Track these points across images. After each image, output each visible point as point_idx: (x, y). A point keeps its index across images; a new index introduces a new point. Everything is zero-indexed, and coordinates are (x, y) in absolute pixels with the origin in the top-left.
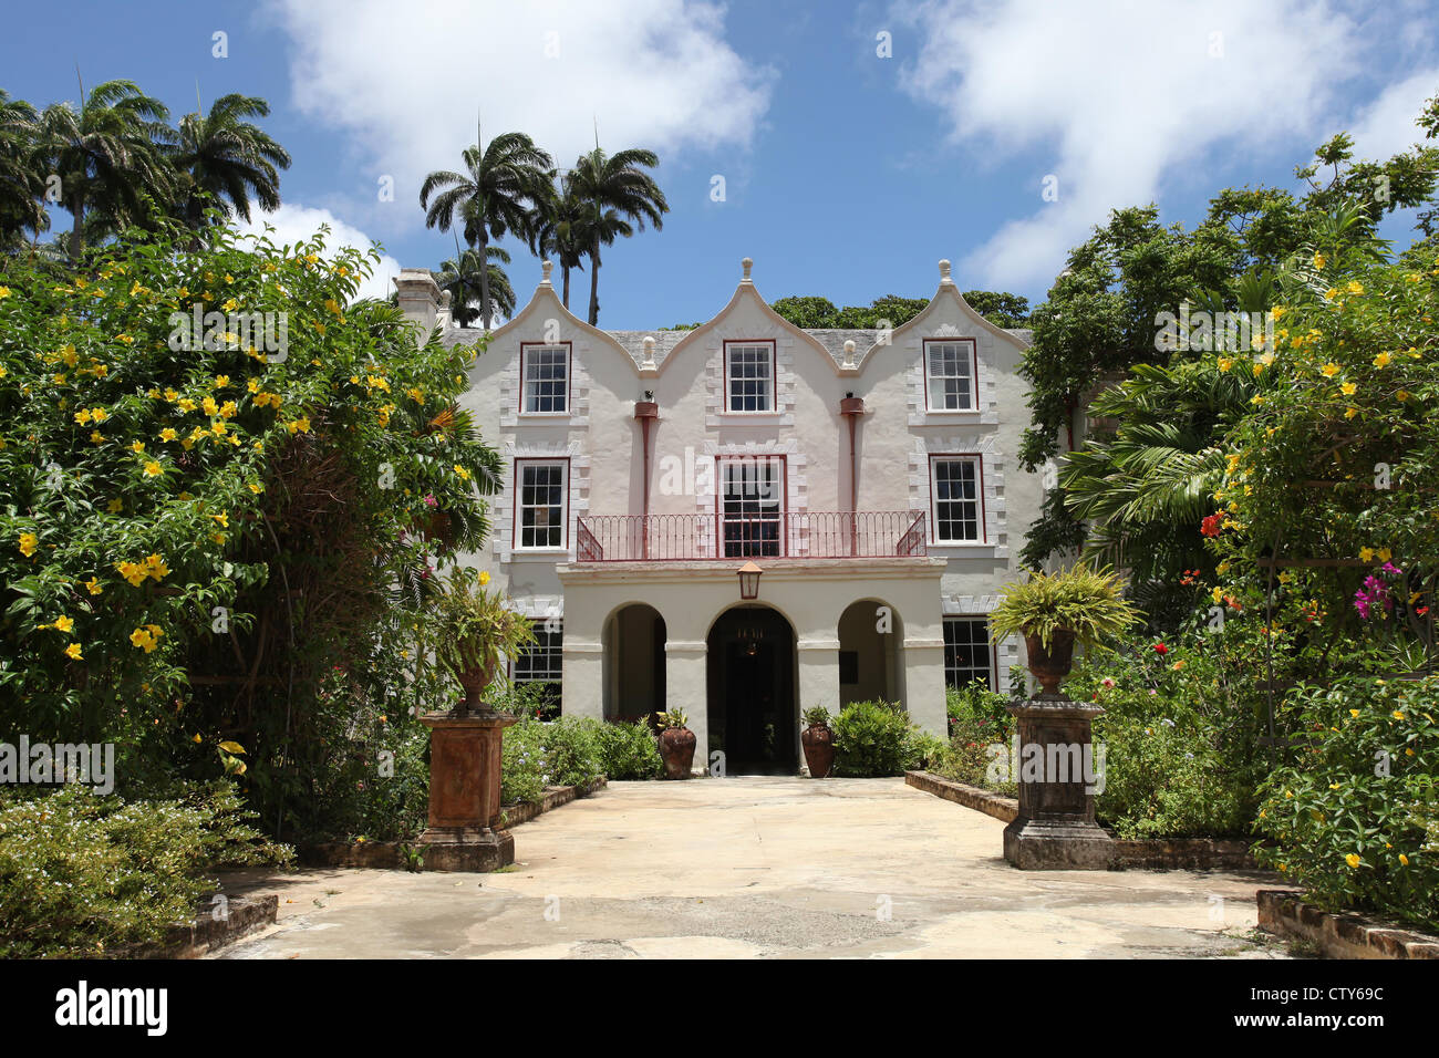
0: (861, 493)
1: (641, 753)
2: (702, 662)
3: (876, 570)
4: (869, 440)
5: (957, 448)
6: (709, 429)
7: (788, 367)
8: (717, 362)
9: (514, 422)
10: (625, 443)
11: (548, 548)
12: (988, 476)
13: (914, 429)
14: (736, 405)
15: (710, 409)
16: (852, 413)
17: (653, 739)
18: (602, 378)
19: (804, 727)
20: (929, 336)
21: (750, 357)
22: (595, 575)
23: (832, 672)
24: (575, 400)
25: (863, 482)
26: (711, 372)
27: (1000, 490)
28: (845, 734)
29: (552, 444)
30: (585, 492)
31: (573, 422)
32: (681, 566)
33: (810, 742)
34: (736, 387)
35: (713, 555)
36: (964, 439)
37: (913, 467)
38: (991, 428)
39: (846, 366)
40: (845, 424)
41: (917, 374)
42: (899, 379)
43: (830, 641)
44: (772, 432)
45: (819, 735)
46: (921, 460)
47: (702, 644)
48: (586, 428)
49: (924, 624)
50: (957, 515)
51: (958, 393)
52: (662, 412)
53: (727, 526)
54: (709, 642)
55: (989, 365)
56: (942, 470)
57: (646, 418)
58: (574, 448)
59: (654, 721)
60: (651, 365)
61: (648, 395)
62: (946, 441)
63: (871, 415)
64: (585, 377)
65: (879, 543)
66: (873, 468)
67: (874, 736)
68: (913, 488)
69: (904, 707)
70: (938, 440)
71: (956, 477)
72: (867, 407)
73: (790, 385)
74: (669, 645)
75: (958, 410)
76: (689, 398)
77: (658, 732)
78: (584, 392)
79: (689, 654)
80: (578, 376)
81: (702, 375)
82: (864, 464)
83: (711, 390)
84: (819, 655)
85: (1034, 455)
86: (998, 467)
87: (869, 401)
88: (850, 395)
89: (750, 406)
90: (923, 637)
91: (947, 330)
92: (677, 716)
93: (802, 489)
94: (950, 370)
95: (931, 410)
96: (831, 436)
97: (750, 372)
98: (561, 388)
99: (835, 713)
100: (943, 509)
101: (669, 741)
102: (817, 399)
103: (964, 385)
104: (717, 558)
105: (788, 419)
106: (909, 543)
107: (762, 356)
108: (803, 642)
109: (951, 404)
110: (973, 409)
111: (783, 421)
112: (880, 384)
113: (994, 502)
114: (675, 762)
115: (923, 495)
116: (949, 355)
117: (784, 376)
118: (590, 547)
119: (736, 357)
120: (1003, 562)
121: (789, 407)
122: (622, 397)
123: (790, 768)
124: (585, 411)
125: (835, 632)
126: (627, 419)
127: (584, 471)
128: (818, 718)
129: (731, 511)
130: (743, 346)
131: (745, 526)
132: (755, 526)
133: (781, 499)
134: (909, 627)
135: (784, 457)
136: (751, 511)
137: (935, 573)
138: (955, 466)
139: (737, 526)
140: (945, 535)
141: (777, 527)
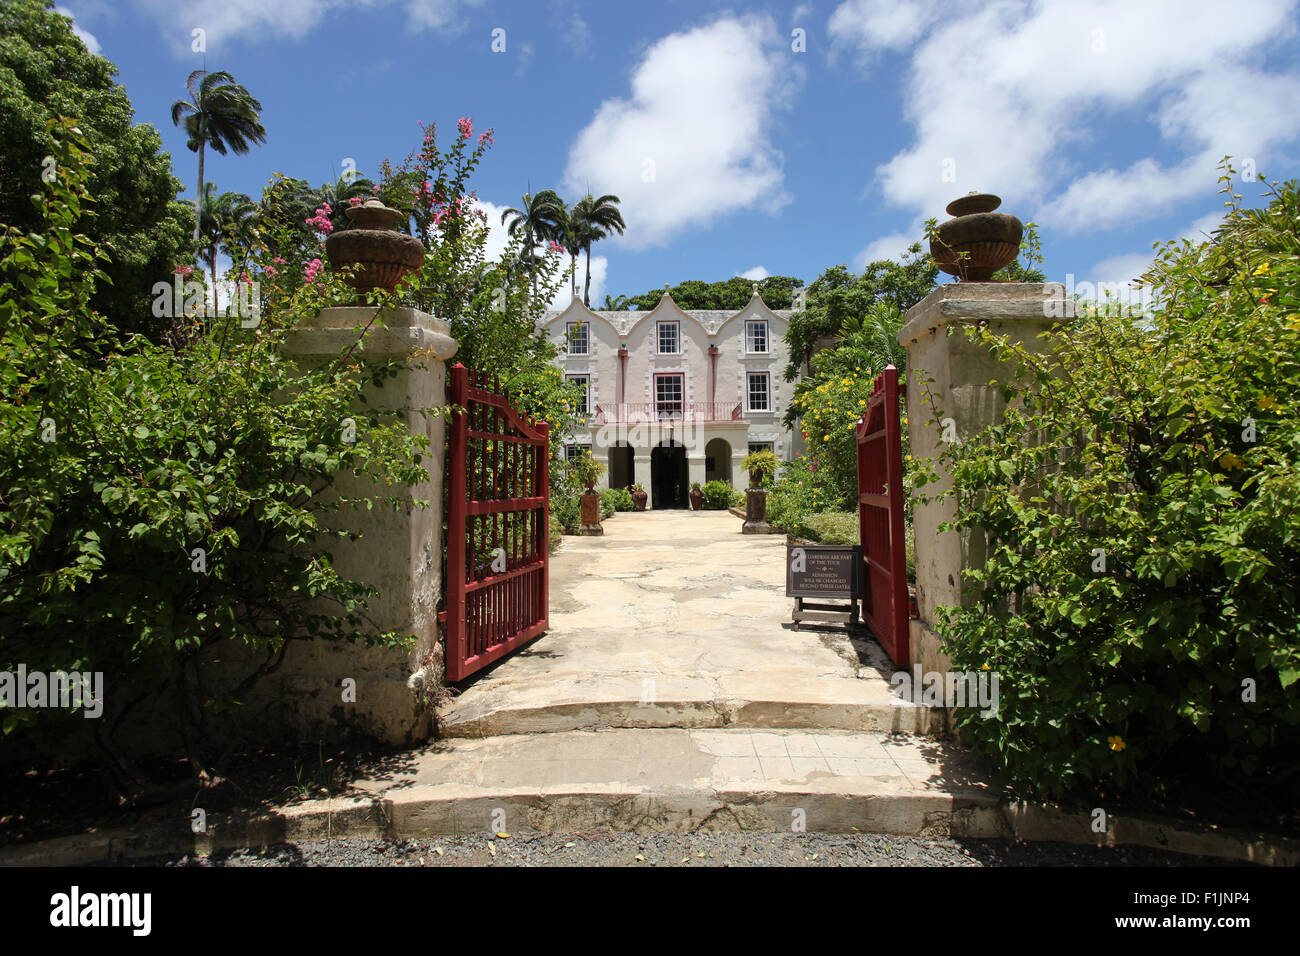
0: (717, 389)
1: (626, 501)
2: (649, 464)
3: (722, 426)
4: (721, 366)
5: (759, 369)
6: (651, 361)
7: (685, 334)
8: (654, 330)
9: (565, 359)
10: (615, 365)
11: (581, 414)
12: (772, 382)
13: (740, 361)
14: (662, 350)
15: (651, 352)
16: (713, 354)
17: (630, 496)
18: (603, 339)
19: (691, 491)
20: (747, 318)
21: (668, 327)
23: (702, 468)
24: (591, 348)
25: (718, 384)
26: (651, 335)
27: (777, 388)
28: (707, 493)
29: (582, 369)
30: (596, 389)
31: (590, 358)
33: (693, 496)
34: (662, 342)
36: (762, 365)
37: (740, 378)
38: (774, 360)
39: (710, 333)
40: (710, 359)
41: (742, 337)
42: (734, 339)
43: (702, 456)
44: (678, 362)
45: (697, 494)
46: (744, 375)
47: (650, 457)
48: (596, 361)
49: (741, 449)
50: (758, 398)
51: (760, 345)
52: (629, 354)
53: (659, 404)
54: (652, 456)
55: (773, 332)
56: (752, 378)
57: (623, 356)
58: (591, 370)
59: (630, 489)
60: (625, 333)
61: (624, 346)
62: (754, 366)
63: (721, 355)
64: (596, 338)
65: (724, 414)
66: (723, 378)
67: (719, 494)
68: (739, 387)
69: (731, 481)
70: (751, 366)
71: (758, 382)
72: (720, 351)
73: (686, 342)
74: (635, 457)
75: (760, 352)
76: (642, 347)
77: (632, 493)
78: (595, 345)
79: (644, 461)
80: (592, 338)
81: (648, 337)
82: (718, 376)
83: (651, 344)
84: (696, 461)
85: (790, 375)
86: (777, 378)
87: (721, 348)
88: (712, 346)
89: (668, 351)
90: (740, 453)
91: (756, 316)
92: (640, 486)
93: (691, 388)
94: (757, 334)
95: (748, 352)
96: (704, 364)
97: (668, 335)
98: (585, 343)
99: (703, 485)
100: (752, 396)
101: (637, 497)
102: (698, 349)
103: (763, 341)
105: (686, 356)
106: (736, 414)
107: (674, 327)
108: (690, 457)
109: (757, 349)
110: (766, 352)
111: (683, 358)
112: (726, 341)
113: (774, 393)
114: (639, 505)
115: (743, 390)
116: (756, 327)
117: (684, 337)
119: (662, 327)
120: (777, 419)
121: (686, 351)
122: (612, 347)
123: (685, 506)
124: (595, 353)
125: (704, 451)
126: (615, 357)
127: (596, 380)
128: (696, 487)
129: (660, 397)
130: (665, 324)
131: (667, 404)
132: (671, 404)
133: (682, 392)
134: (733, 450)
135: (683, 373)
136: (669, 397)
137: (745, 428)
138: (758, 377)
139: (663, 404)
140: (753, 408)
141: (680, 404)
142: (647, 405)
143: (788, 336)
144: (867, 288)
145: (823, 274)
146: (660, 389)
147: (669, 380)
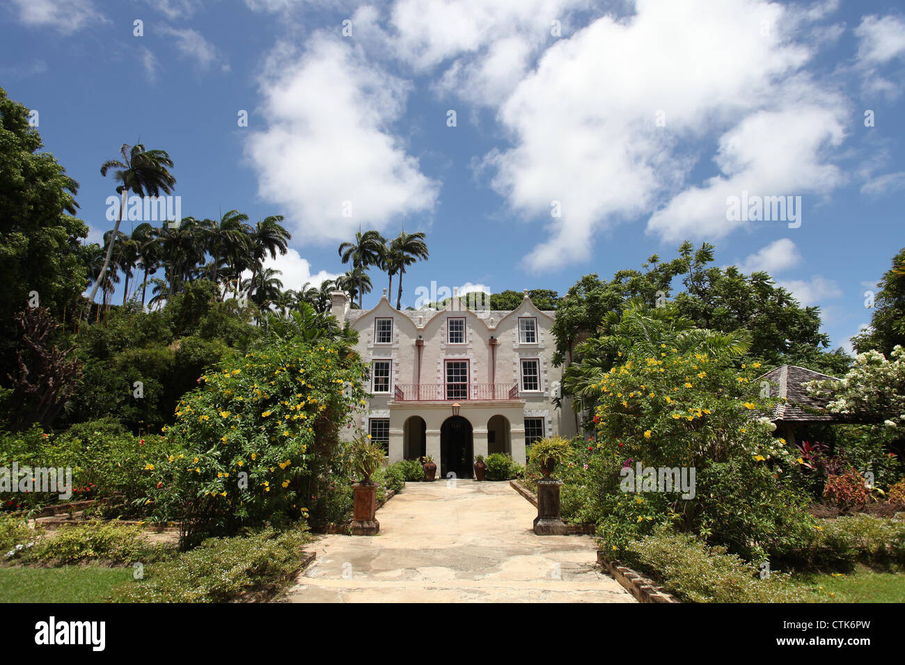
0: (496, 372)
1: (417, 472)
2: (439, 437)
3: (502, 404)
4: (499, 354)
5: (530, 357)
6: (442, 349)
7: (470, 327)
8: (445, 325)
9: (372, 347)
10: (412, 354)
11: (384, 392)
12: (541, 367)
13: (515, 350)
14: (452, 341)
15: (442, 342)
16: (493, 344)
17: (421, 466)
18: (403, 330)
19: (475, 462)
20: (520, 316)
21: (457, 323)
22: (401, 406)
23: (485, 441)
24: (394, 338)
25: (497, 369)
26: (443, 329)
27: (545, 372)
28: (489, 465)
29: (386, 354)
30: (397, 372)
31: (393, 347)
32: (430, 403)
33: (477, 468)
34: (452, 334)
35: (443, 399)
36: (533, 354)
37: (515, 364)
38: (542, 349)
39: (491, 327)
40: (491, 348)
41: (516, 330)
42: (510, 332)
43: (485, 430)
44: (465, 350)
45: (480, 466)
46: (518, 360)
47: (439, 431)
48: (398, 349)
49: (518, 424)
50: (530, 381)
51: (531, 337)
52: (425, 343)
53: (448, 385)
54: (441, 430)
55: (541, 327)
56: (525, 364)
57: (419, 346)
58: (393, 356)
59: (421, 460)
60: (421, 326)
61: (420, 337)
62: (526, 354)
63: (500, 345)
64: (398, 330)
65: (502, 394)
66: (501, 364)
67: (500, 466)
68: (515, 371)
69: (510, 454)
70: (524, 354)
71: (530, 368)
72: (498, 342)
73: (471, 334)
74: (427, 431)
75: (531, 343)
76: (435, 338)
77: (423, 464)
78: (397, 335)
79: (434, 434)
80: (395, 330)
81: (440, 330)
82: (497, 362)
83: (443, 335)
84: (480, 435)
85: (557, 361)
86: (545, 363)
87: (499, 340)
88: (492, 337)
89: (457, 341)
90: (518, 428)
91: (527, 314)
92: (430, 458)
93: (475, 371)
94: (528, 328)
95: (521, 343)
96: (486, 352)
97: (457, 329)
98: (389, 334)
99: (486, 457)
100: (525, 379)
101: (427, 468)
102: (480, 339)
103: (533, 334)
104: (445, 400)
105: (471, 346)
106: (512, 394)
107: (461, 323)
108: (475, 431)
109: (528, 341)
110: (536, 343)
111: (468, 347)
112: (503, 334)
113: (543, 376)
114: (428, 476)
115: (518, 374)
116: (527, 323)
117: (469, 331)
118: (399, 395)
119: (452, 323)
120: (547, 398)
121: (470, 342)
122: (411, 338)
123: (471, 477)
124: (397, 342)
125: (486, 427)
126: (413, 346)
127: (397, 364)
128: (480, 459)
129: (450, 379)
130: (454, 319)
131: (455, 385)
132: (458, 385)
133: (467, 375)
134: (512, 425)
135: (469, 360)
136: (457, 379)
137: (521, 406)
138: (530, 363)
139: (452, 385)
140: (526, 388)
141: (466, 385)
142: (439, 385)
143: (555, 329)
144: (617, 290)
145: (580, 281)
146: (450, 372)
147: (457, 365)
